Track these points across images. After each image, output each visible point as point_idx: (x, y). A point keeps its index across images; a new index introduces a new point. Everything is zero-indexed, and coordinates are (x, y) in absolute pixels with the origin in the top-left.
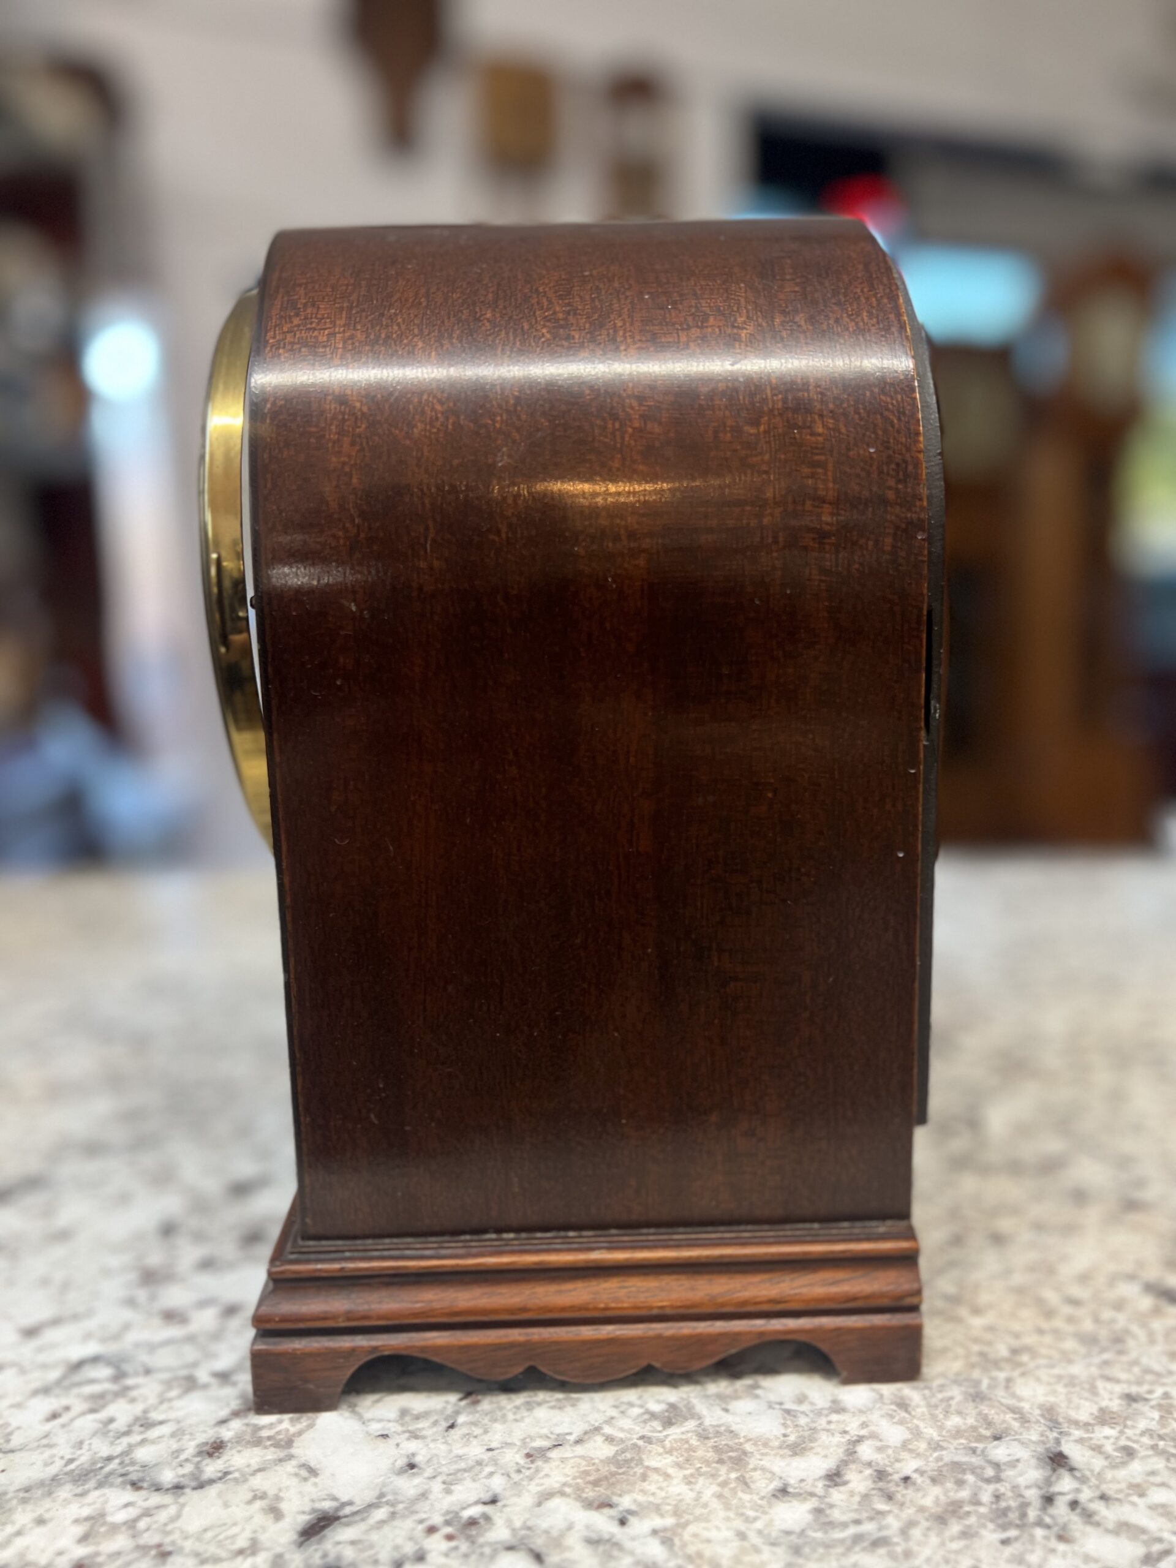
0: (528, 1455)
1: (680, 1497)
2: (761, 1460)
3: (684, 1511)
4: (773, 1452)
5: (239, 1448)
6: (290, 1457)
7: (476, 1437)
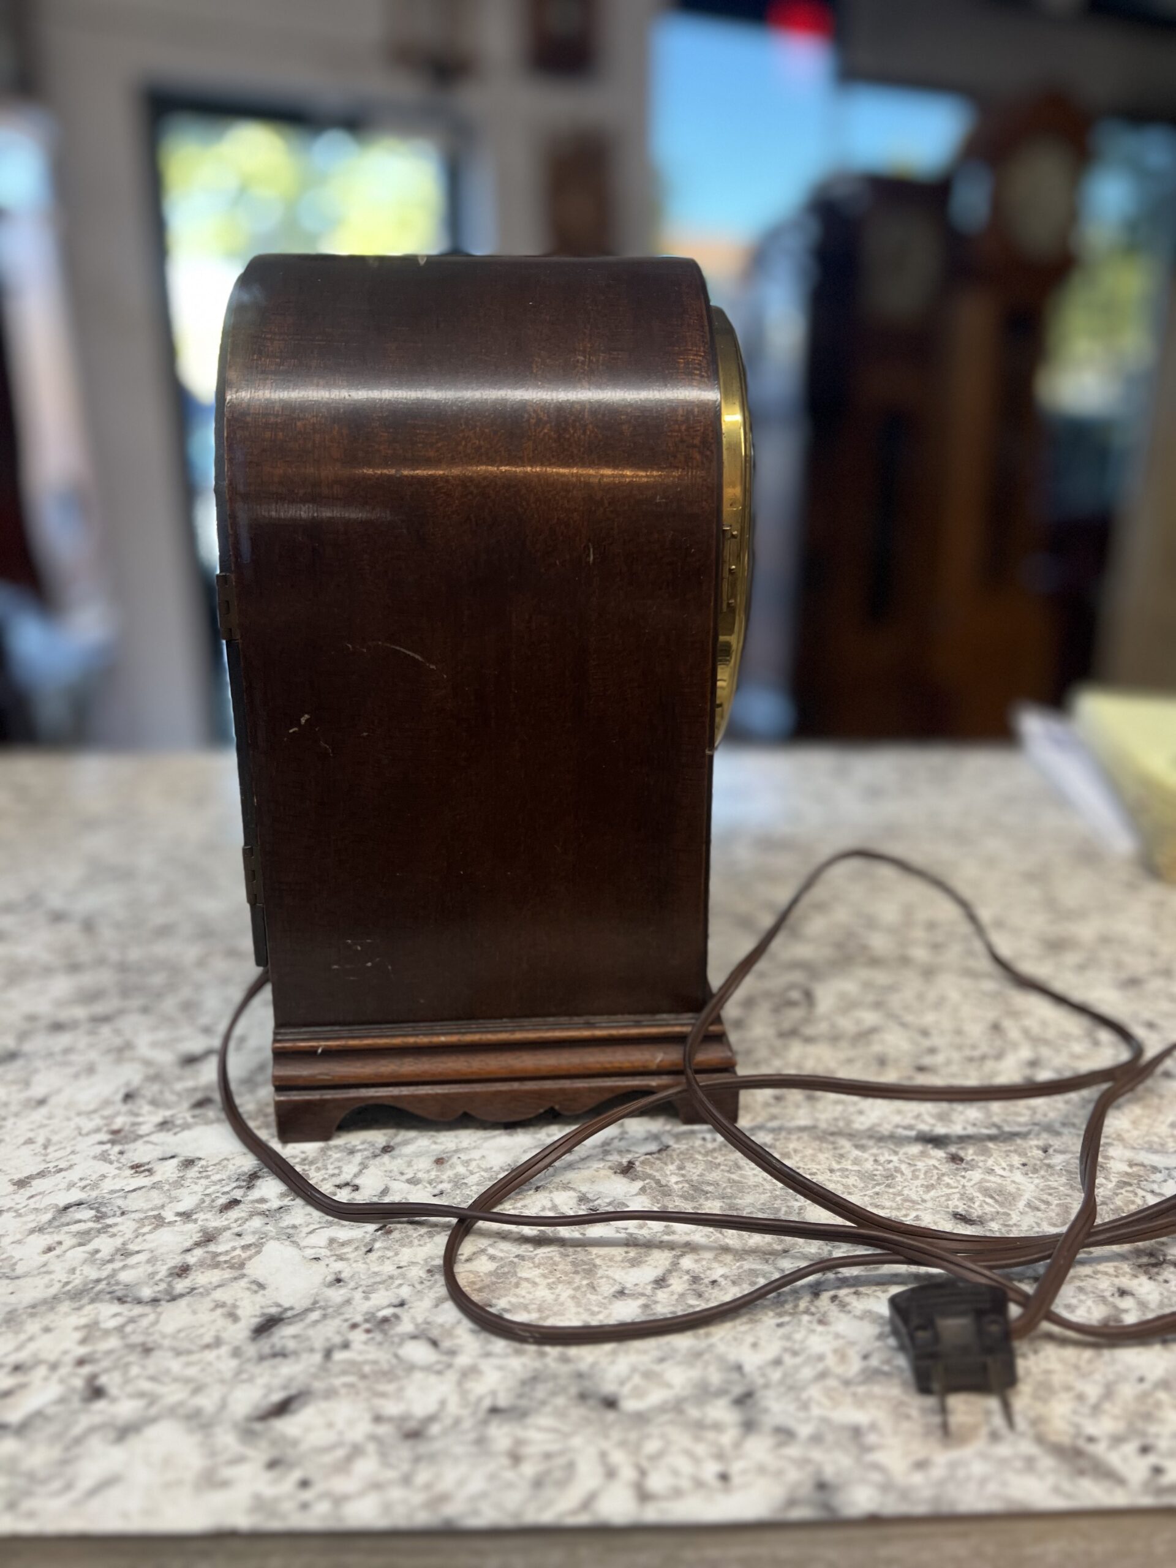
0: (429, 1271)
1: (544, 1299)
2: (607, 1271)
3: (546, 1309)
4: (617, 1265)
5: (203, 1270)
6: (243, 1276)
7: (388, 1258)
